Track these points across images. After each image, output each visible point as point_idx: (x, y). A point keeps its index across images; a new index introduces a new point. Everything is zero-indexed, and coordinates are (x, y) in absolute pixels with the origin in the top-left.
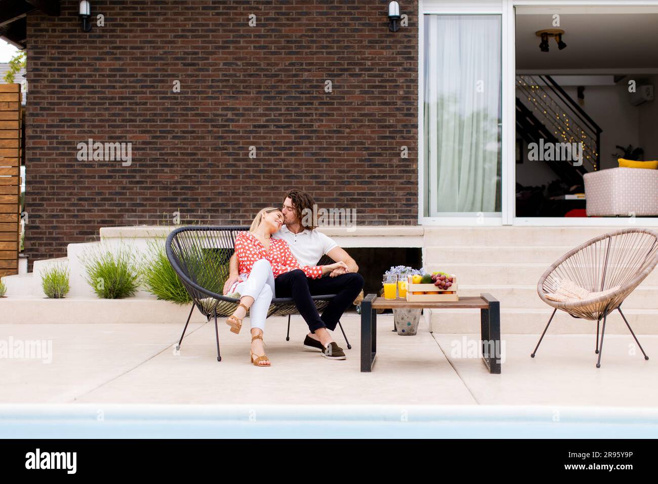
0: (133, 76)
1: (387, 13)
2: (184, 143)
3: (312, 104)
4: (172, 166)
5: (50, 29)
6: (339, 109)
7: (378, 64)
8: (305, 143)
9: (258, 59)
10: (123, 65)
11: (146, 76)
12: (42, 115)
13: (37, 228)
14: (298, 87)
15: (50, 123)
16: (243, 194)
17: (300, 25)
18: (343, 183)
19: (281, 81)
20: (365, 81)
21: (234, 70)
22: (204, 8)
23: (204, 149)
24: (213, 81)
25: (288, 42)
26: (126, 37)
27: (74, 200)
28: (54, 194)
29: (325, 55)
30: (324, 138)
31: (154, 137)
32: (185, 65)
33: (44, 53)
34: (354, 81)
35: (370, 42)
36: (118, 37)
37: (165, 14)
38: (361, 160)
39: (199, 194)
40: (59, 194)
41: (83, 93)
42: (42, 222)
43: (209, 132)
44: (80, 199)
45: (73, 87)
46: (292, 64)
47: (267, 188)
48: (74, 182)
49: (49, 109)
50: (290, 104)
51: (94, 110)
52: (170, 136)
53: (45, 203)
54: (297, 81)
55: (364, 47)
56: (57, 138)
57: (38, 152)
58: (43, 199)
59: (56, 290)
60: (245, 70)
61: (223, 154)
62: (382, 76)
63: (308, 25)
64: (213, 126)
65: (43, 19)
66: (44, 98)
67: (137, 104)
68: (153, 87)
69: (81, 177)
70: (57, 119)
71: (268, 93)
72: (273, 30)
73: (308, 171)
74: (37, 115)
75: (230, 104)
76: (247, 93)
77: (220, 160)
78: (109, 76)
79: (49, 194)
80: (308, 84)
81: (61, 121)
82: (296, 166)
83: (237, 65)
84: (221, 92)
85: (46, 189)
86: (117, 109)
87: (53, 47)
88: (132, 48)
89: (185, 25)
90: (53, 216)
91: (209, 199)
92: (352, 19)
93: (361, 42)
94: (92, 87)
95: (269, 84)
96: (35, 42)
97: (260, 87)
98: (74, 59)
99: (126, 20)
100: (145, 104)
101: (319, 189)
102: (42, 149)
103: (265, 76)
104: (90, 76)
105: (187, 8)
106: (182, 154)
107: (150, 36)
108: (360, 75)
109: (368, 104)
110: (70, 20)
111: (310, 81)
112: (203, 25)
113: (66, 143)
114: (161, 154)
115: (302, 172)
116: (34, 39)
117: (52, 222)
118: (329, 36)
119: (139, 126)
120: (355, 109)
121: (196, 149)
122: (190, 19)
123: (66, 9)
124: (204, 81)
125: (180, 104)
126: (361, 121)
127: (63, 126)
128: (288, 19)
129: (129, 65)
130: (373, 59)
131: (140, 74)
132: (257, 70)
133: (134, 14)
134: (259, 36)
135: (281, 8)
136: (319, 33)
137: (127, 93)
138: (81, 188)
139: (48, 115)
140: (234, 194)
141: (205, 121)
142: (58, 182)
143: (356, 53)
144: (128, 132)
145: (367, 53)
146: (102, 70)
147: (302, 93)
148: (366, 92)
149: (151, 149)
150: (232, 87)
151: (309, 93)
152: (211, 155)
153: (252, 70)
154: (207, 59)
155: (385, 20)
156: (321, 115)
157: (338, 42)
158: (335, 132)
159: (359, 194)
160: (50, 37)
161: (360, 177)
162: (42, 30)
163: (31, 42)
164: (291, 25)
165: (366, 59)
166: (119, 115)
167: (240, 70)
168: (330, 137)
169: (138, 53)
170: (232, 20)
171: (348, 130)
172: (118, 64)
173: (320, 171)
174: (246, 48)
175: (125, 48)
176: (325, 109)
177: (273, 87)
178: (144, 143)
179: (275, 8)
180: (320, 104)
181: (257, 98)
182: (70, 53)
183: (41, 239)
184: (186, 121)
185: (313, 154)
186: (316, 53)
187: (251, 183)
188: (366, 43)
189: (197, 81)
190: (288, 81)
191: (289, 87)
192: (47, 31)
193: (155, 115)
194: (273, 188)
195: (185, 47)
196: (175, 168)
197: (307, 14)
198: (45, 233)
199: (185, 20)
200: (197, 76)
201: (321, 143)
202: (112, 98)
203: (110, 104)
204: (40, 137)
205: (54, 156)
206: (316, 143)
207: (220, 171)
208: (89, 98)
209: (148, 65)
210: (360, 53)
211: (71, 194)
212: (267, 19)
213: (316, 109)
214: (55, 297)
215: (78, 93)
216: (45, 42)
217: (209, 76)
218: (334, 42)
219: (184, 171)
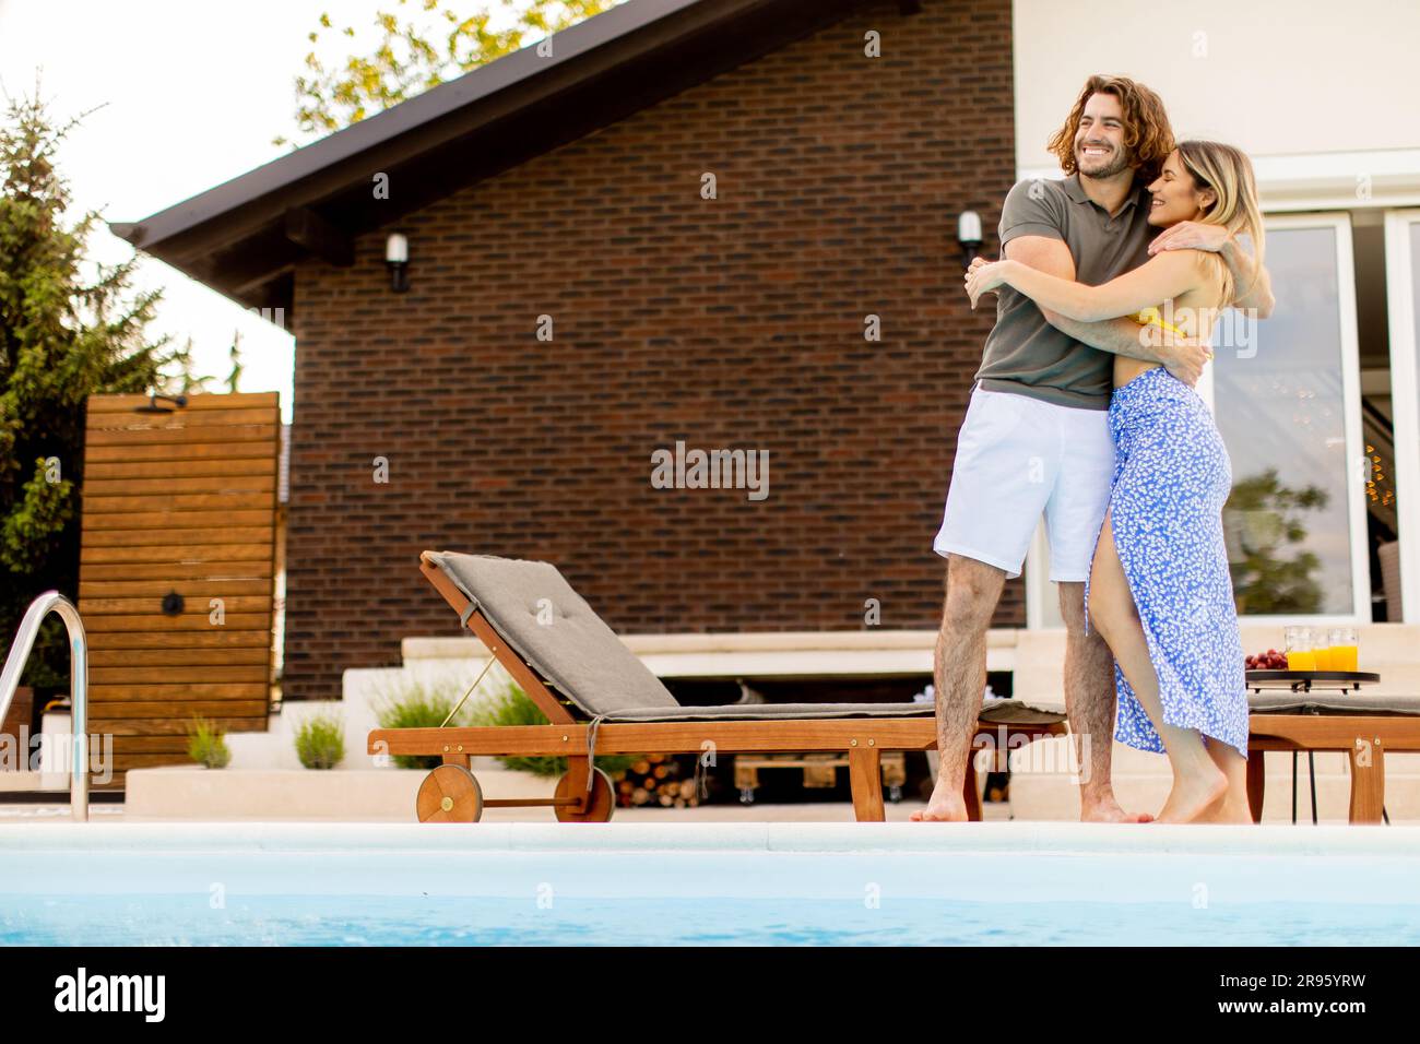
0: (482, 369)
1: (955, 237)
2: (578, 492)
3: (815, 411)
4: (553, 535)
5: (336, 290)
6: (868, 420)
7: (942, 333)
8: (804, 487)
9: (716, 330)
10: (466, 350)
11: (507, 369)
12: (318, 446)
13: (305, 656)
14: (789, 381)
15: (331, 460)
16: (686, 586)
17: (793, 265)
18: (879, 562)
19: (757, 370)
20: (917, 366)
21: (670, 352)
22: (614, 241)
23: (613, 502)
24: (630, 374)
25: (770, 297)
26: (470, 299)
27: (373, 603)
28: (336, 592)
29: (840, 320)
30: (840, 475)
31: (521, 483)
32: (579, 346)
33: (323, 334)
34: (897, 366)
35: (926, 291)
36: (457, 299)
37: (542, 255)
38: (912, 517)
39: (604, 588)
40: (345, 592)
41: (392, 403)
42: (313, 646)
43: (623, 470)
44: (383, 602)
45: (374, 394)
46: (777, 339)
47: (732, 575)
48: (374, 570)
49: (330, 435)
50: (775, 412)
51: (410, 434)
52: (550, 479)
53: (319, 609)
54: (789, 370)
55: (915, 302)
56: (343, 487)
57: (309, 514)
58: (316, 603)
59: (317, 754)
60: (690, 352)
61: (649, 512)
62: (949, 354)
63: (806, 264)
64: (631, 459)
65: (323, 273)
66: (321, 416)
67: (489, 421)
68: (518, 389)
69: (387, 560)
70: (344, 453)
71: (733, 393)
72: (742, 277)
73: (810, 541)
74: (310, 446)
75: (661, 415)
76: (694, 394)
77: (641, 523)
78: (439, 371)
79: (327, 592)
80: (809, 375)
81: (352, 456)
82: (788, 531)
83: (674, 343)
84: (645, 395)
85: (321, 582)
86: (453, 432)
87: (341, 323)
88: (482, 319)
89: (578, 274)
90: (335, 634)
91: (622, 598)
92: (892, 250)
93: (908, 291)
94: (409, 393)
95: (734, 377)
96: (310, 314)
97: (716, 383)
98: (378, 342)
99: (471, 268)
100: (505, 420)
101: (832, 573)
102: (315, 508)
103: (729, 361)
104: (404, 372)
105: (582, 243)
106: (573, 513)
107: (514, 297)
108: (908, 355)
109: (926, 409)
110: (370, 272)
111: (813, 369)
112: (610, 272)
113: (360, 497)
114: (535, 514)
115: (799, 542)
116: (305, 310)
117: (330, 645)
118: (847, 284)
119: (492, 463)
120: (900, 419)
121: (598, 502)
122: (587, 263)
123: (364, 252)
124: (613, 375)
125: (570, 418)
126: (911, 441)
127: (354, 466)
128: (770, 255)
129: (477, 349)
130: (932, 323)
131: (495, 365)
132: (713, 351)
133: (487, 257)
134: (717, 288)
135: (755, 235)
136: (828, 279)
137: (472, 401)
138: (387, 581)
139: (330, 446)
140: (670, 586)
141: (617, 449)
142: (343, 571)
143: (900, 313)
144: (472, 473)
145: (922, 312)
146: (427, 361)
147: (798, 391)
148: (920, 387)
149: (516, 504)
150: (667, 384)
151: (810, 390)
152: (626, 513)
153: (702, 351)
154: (618, 334)
155: (954, 250)
156: (835, 432)
157: (866, 293)
158: (861, 464)
159: (910, 583)
160: (336, 303)
161: (911, 550)
162: (321, 293)
163: (301, 314)
164: (775, 266)
165: (920, 324)
166: (457, 443)
167: (680, 353)
168: (853, 475)
169: (492, 327)
170: (665, 260)
171: (885, 460)
172: (456, 350)
173: (833, 540)
174: (692, 311)
175: (469, 319)
176: (841, 421)
177: (743, 382)
178: (503, 493)
179: (746, 235)
180: (833, 411)
181: (711, 404)
182: (369, 332)
183: (310, 677)
184: (580, 450)
185: (820, 508)
186: (823, 316)
187: (702, 564)
188: (918, 294)
189: (602, 376)
190: (771, 370)
191: (773, 381)
192: (330, 293)
193: (523, 441)
194: (743, 575)
195: (578, 314)
196: (559, 540)
197: (806, 243)
198: (316, 667)
199: (580, 264)
200: (600, 366)
201: (834, 486)
202: (446, 412)
203: (441, 423)
204: (314, 488)
205: (338, 522)
206: (825, 486)
207: (644, 544)
208: (402, 413)
209: (511, 348)
210: (908, 313)
211: (368, 592)
212: (730, 257)
213: (825, 421)
214: (318, 766)
215: (383, 404)
216: (326, 314)
217: (624, 365)
218: (857, 293)
219: (575, 545)
